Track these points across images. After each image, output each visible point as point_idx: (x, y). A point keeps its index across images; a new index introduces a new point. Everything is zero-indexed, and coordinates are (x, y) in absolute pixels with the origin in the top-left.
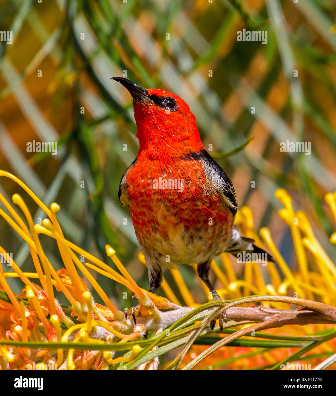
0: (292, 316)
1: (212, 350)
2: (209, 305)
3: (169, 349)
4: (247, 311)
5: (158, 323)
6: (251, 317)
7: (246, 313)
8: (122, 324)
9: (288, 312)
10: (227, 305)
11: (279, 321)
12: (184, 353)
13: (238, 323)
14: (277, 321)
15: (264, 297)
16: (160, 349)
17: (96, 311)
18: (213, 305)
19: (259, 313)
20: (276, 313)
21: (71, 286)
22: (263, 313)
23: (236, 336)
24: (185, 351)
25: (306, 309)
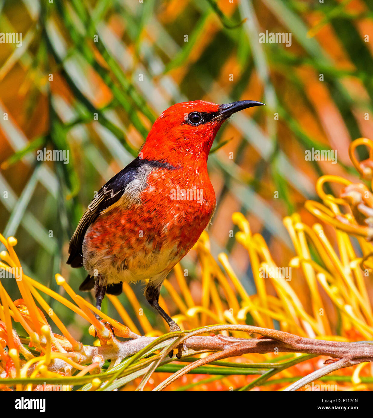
0: (252, 345)
1: (171, 380)
2: (168, 336)
3: (128, 381)
4: (207, 340)
5: (116, 353)
6: (210, 346)
7: (206, 342)
8: (81, 355)
9: (248, 341)
10: (186, 335)
11: (239, 350)
12: (143, 385)
13: (197, 352)
14: (237, 350)
15: (223, 326)
16: (119, 381)
17: (54, 342)
18: (173, 335)
19: (218, 342)
20: (235, 342)
21: (29, 317)
22: (222, 342)
23: (195, 366)
24: (144, 382)
25: (266, 337)
